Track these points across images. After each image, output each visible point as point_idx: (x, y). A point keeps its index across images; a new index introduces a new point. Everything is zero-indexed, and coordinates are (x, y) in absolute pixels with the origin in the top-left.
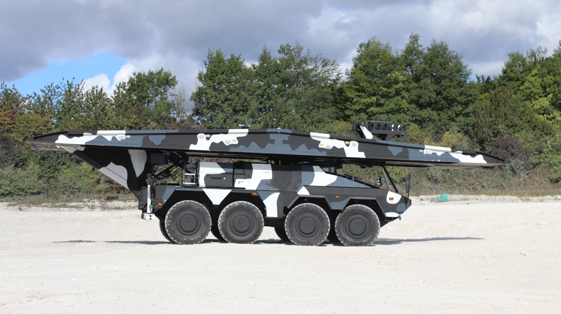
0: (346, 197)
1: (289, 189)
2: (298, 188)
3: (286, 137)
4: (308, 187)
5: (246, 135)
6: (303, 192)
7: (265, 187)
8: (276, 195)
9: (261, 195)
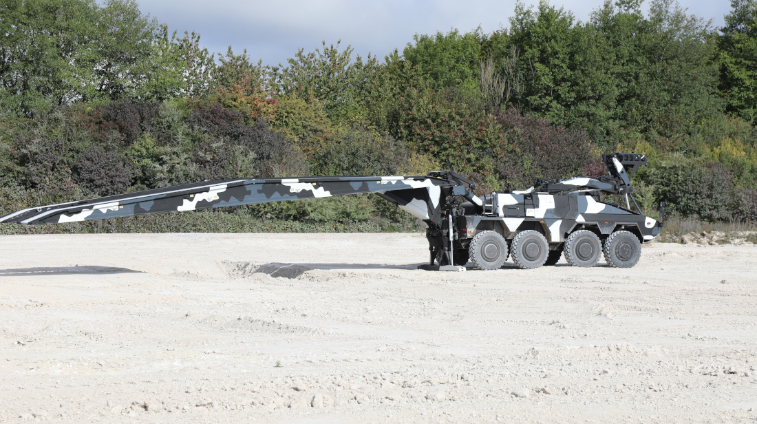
0: (613, 223)
1: (568, 217)
2: (576, 216)
3: (260, 187)
4: (585, 216)
5: (225, 190)
6: (580, 219)
7: (550, 216)
8: (559, 223)
9: (547, 222)
